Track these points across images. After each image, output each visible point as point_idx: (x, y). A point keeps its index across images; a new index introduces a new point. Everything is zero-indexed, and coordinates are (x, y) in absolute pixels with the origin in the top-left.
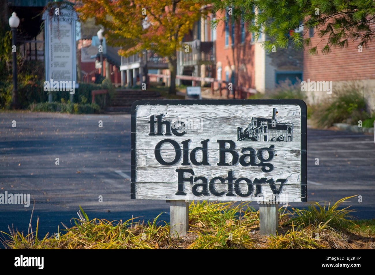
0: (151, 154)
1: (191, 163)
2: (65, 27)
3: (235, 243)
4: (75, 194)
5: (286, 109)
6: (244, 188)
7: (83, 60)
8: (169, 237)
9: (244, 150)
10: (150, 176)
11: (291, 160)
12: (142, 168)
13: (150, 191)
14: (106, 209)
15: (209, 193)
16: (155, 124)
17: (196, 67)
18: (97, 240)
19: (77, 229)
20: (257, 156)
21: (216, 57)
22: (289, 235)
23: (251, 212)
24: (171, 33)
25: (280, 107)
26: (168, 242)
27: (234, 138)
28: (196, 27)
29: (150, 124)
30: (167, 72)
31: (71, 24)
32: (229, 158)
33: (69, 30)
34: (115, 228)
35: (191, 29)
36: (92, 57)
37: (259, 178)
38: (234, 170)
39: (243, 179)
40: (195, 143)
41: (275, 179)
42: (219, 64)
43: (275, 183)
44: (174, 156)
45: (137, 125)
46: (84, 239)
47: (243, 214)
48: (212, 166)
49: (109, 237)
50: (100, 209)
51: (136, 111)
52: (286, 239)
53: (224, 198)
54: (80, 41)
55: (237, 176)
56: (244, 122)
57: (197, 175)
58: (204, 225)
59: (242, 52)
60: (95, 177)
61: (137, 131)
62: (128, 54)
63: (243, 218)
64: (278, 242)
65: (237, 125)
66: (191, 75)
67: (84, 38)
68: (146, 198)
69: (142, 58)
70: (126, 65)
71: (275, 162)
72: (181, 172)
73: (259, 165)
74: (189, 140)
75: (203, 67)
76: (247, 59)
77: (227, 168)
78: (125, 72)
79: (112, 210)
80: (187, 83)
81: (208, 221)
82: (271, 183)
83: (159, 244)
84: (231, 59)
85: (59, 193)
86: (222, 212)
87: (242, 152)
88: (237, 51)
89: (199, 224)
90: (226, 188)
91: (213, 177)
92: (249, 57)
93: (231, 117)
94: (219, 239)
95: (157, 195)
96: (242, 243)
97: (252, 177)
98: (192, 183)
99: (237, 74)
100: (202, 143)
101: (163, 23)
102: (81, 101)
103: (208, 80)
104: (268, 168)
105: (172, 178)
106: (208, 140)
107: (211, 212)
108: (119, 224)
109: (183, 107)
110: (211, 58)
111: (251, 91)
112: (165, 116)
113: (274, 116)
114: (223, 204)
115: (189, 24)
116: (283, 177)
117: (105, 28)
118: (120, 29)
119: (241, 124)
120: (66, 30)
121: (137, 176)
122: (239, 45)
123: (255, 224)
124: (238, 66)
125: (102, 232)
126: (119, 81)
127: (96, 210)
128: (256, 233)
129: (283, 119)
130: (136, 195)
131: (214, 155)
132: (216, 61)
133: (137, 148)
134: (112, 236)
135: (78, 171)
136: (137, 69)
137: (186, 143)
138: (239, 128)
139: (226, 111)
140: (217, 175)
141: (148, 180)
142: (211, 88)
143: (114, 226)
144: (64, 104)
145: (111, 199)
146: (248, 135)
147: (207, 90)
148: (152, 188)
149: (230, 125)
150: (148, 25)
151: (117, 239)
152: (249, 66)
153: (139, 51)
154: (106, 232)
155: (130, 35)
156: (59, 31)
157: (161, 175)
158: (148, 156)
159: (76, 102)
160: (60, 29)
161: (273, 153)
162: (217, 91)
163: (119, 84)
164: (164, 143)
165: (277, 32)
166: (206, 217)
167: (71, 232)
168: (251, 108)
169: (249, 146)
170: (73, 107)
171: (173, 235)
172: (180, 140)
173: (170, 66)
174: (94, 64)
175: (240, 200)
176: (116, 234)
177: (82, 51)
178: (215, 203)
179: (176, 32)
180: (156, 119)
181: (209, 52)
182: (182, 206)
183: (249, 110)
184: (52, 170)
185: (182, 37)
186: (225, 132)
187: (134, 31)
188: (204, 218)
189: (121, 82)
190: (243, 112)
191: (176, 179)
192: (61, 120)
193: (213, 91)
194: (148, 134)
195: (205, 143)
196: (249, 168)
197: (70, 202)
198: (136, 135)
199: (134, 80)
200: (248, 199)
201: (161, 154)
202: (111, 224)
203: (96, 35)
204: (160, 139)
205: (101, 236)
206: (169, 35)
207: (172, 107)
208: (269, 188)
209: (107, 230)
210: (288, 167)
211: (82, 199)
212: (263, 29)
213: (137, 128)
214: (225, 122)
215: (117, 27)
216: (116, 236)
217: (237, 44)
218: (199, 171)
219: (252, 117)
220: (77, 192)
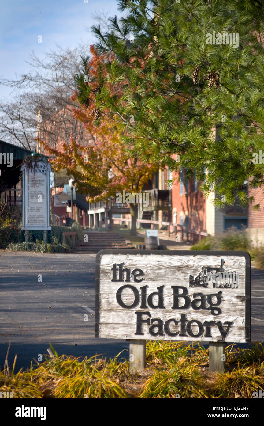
0: (113, 298)
1: (149, 307)
2: (40, 177)
3: (187, 380)
4: (47, 327)
5: (232, 259)
6: (196, 329)
7: (55, 205)
8: (129, 373)
9: (195, 295)
10: (112, 318)
11: (237, 304)
12: (105, 310)
13: (112, 330)
14: (74, 342)
15: (164, 333)
16: (117, 271)
17: (155, 212)
18: (64, 375)
19: (47, 364)
20: (206, 301)
21: (172, 204)
22: (236, 373)
23: (201, 350)
24: (132, 183)
25: (226, 257)
26: (127, 377)
27: (187, 285)
28: (155, 177)
29: (112, 271)
30: (129, 216)
31: (45, 174)
32: (182, 302)
33: (44, 180)
34: (81, 364)
35: (151, 179)
36: (63, 202)
37: (208, 320)
38: (187, 313)
39: (194, 321)
40: (152, 288)
41: (223, 321)
42: (174, 210)
43: (223, 325)
44: (134, 300)
45: (101, 272)
46: (54, 374)
47: (194, 352)
48: (167, 310)
49: (75, 372)
50: (68, 342)
51: (100, 260)
52: (232, 376)
53: (178, 338)
54: (54, 189)
55: (189, 318)
56: (196, 270)
57: (153, 317)
58: (160, 362)
59: (194, 200)
60: (64, 312)
61: (101, 277)
62: (95, 200)
63: (194, 356)
64: (225, 378)
65: (189, 273)
66: (150, 219)
67: (57, 186)
68: (108, 337)
69: (107, 204)
70: (94, 210)
71: (223, 306)
72: (139, 314)
73: (208, 309)
74: (146, 286)
75: (160, 212)
76: (199, 206)
77: (180, 311)
78: (92, 215)
79: (79, 343)
80: (146, 226)
81: (163, 358)
82: (219, 325)
83: (119, 379)
84: (185, 205)
85: (32, 326)
86: (176, 350)
87: (194, 297)
88: (190, 199)
89: (155, 361)
90: (180, 329)
91: (168, 319)
92: (201, 204)
93: (184, 266)
94: (173, 376)
95: (118, 335)
96: (193, 380)
97: (202, 319)
98: (149, 324)
99: (191, 219)
100: (158, 288)
101: (126, 174)
102: (53, 241)
103: (165, 223)
104: (216, 312)
105: (132, 320)
106: (163, 286)
107: (166, 350)
108: (84, 361)
109: (141, 256)
110: (167, 204)
111: (203, 234)
112: (125, 264)
113: (222, 266)
114: (177, 343)
115: (148, 175)
116: (231, 319)
117: (75, 178)
118: (88, 179)
119: (193, 272)
120: (41, 180)
121: (101, 318)
122: (192, 194)
123: (205, 361)
124: (191, 212)
125: (69, 368)
126: (87, 224)
127: (65, 343)
128: (205, 370)
129: (230, 268)
130: (100, 334)
131: (168, 300)
132: (172, 207)
133: (100, 293)
134: (78, 371)
135: (50, 305)
136: (102, 214)
137: (144, 289)
138: (190, 276)
139: (180, 261)
140: (171, 318)
141: (110, 321)
142: (168, 231)
143: (80, 362)
144: (39, 244)
145: (78, 332)
146: (199, 282)
147: (164, 233)
148: (113, 328)
149: (183, 273)
150: (113, 175)
151: (82, 375)
152: (201, 212)
153: (104, 198)
154: (73, 367)
155: (97, 184)
156: (35, 181)
157: (122, 317)
158: (111, 300)
159: (49, 243)
160: (36, 179)
161: (221, 299)
162: (172, 233)
163: (87, 227)
164: (125, 288)
165: (225, 191)
166: (162, 354)
167: (42, 367)
168: (202, 259)
169: (200, 292)
170: (46, 247)
171: (133, 371)
172: (138, 286)
173: (131, 211)
174: (65, 208)
175: (192, 340)
176: (81, 370)
177: (55, 197)
178: (169, 342)
179: (137, 181)
180: (118, 267)
181: (166, 199)
182: (140, 344)
183: (200, 260)
184: (27, 305)
185: (142, 186)
186: (178, 279)
187: (101, 181)
188: (160, 355)
189: (88, 225)
190: (194, 261)
191: (135, 321)
192: (36, 258)
193: (170, 233)
194: (110, 280)
195: (161, 289)
196: (200, 312)
197: (42, 335)
198: (100, 281)
199: (100, 223)
200: (199, 339)
201: (122, 298)
202: (77, 361)
203: (68, 184)
204: (121, 284)
205: (68, 371)
206: (130, 184)
207: (131, 257)
208: (217, 330)
209: (74, 365)
210: (234, 311)
211: (52, 332)
212: (213, 188)
213: (101, 275)
214: (178, 271)
215: (85, 177)
216: (81, 371)
217: (190, 193)
218: (155, 314)
219: (202, 266)
220: (48, 325)
